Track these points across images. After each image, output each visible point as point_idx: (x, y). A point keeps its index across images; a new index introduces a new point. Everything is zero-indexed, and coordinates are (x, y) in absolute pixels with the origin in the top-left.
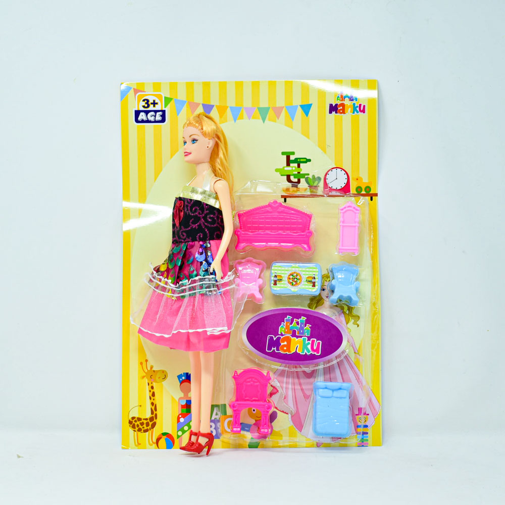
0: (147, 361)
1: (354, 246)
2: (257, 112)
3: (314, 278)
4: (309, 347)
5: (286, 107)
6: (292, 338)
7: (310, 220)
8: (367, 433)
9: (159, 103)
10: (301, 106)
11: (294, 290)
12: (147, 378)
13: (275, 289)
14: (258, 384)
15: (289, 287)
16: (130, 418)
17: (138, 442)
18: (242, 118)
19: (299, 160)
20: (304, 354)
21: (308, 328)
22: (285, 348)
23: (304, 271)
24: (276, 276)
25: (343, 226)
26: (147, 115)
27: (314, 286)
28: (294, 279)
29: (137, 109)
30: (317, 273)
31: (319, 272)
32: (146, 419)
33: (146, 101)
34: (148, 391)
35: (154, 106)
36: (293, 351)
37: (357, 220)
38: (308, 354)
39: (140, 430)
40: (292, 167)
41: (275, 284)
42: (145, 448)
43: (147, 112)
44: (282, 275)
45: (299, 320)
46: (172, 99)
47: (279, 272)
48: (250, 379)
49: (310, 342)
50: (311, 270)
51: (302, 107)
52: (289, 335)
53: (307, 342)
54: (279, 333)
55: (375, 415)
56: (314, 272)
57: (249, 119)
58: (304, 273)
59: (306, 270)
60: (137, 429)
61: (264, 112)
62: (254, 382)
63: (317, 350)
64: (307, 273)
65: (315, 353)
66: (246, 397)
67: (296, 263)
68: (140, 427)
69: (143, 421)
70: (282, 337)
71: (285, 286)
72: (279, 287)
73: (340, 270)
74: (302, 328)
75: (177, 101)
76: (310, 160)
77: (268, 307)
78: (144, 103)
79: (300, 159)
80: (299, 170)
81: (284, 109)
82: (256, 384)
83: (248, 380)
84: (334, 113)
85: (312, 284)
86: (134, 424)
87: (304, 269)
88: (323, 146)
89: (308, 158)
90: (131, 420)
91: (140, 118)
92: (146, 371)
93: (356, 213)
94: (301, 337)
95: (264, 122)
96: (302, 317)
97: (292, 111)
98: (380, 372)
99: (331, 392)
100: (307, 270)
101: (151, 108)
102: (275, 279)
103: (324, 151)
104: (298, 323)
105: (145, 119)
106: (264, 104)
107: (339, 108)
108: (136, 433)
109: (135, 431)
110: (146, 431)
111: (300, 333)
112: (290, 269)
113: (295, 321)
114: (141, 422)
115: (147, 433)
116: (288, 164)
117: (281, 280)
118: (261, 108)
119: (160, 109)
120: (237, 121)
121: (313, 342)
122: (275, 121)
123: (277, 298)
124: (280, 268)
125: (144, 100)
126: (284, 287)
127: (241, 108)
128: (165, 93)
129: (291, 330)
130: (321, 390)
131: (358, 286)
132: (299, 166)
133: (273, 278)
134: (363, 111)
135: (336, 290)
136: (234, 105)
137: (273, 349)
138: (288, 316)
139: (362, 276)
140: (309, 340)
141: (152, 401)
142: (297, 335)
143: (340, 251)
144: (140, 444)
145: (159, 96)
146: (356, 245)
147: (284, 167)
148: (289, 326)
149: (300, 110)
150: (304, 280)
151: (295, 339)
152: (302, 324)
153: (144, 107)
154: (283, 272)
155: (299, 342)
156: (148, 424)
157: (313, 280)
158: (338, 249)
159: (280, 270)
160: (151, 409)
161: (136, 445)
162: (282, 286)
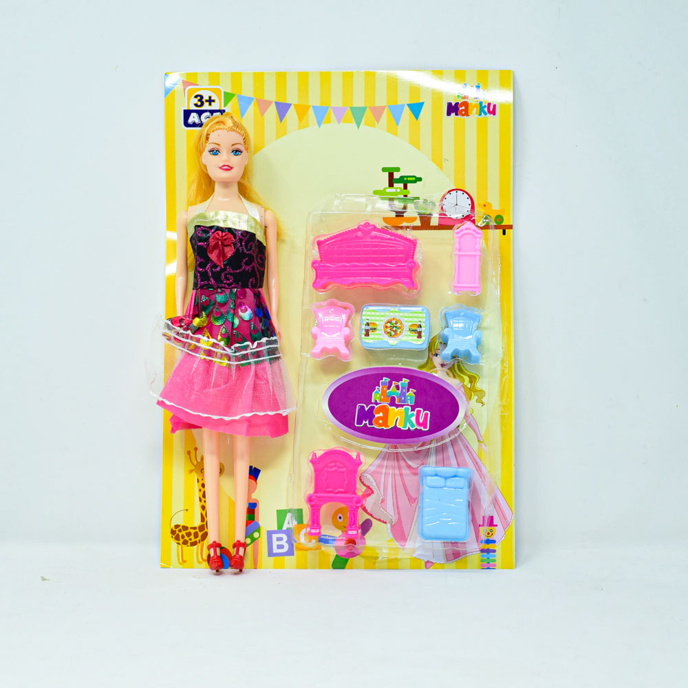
0: (196, 449)
1: (475, 283)
2: (349, 113)
3: (420, 326)
4: (413, 419)
5: (389, 106)
6: (390, 408)
7: (415, 248)
8: (494, 551)
9: (217, 100)
10: (408, 105)
11: (393, 342)
12: (196, 472)
13: (367, 341)
14: (344, 469)
15: (386, 338)
16: (173, 526)
17: (182, 558)
18: (329, 121)
19: (405, 179)
20: (407, 429)
21: (411, 394)
22: (381, 422)
23: (406, 317)
24: (368, 324)
25: (460, 256)
26: (200, 116)
27: (420, 336)
28: (393, 328)
29: (186, 109)
30: (424, 320)
31: (426, 318)
32: (195, 528)
33: (199, 98)
34: (197, 490)
35: (210, 104)
36: (391, 425)
37: (477, 247)
38: (412, 429)
39: (185, 543)
40: (397, 188)
41: (367, 335)
42: (192, 567)
43: (200, 113)
44: (377, 323)
45: (400, 383)
46: (234, 95)
47: (373, 318)
48: (333, 464)
49: (415, 413)
50: (416, 315)
51: (411, 106)
52: (386, 404)
53: (410, 413)
54: (373, 401)
55: (506, 525)
56: (420, 317)
57: (339, 123)
58: (406, 319)
59: (408, 315)
60: (181, 541)
61: (358, 114)
62: (340, 467)
63: (424, 425)
64: (411, 319)
65: (422, 428)
66: (327, 488)
67: (395, 306)
68: (186, 538)
69: (189, 530)
70: (376, 407)
71: (381, 337)
72: (372, 339)
73: (456, 315)
74: (403, 394)
75: (241, 98)
76: (420, 179)
77: (358, 365)
78: (196, 101)
79: (407, 177)
80: (405, 192)
81: (386, 110)
82: (341, 470)
83: (331, 465)
84: (453, 115)
85: (417, 335)
86: (178, 535)
87: (406, 315)
88: (438, 160)
89: (417, 176)
90: (174, 529)
91: (190, 121)
92: (195, 463)
93: (476, 238)
94: (402, 406)
95: (358, 128)
96: (404, 379)
97: (396, 111)
98: (513, 467)
99: (443, 480)
100: (411, 315)
101: (206, 106)
102: (368, 328)
103: (441, 167)
104: (397, 387)
105: (197, 121)
106: (359, 102)
107: (460, 109)
108: (180, 546)
109: (178, 544)
110: (194, 544)
111: (400, 400)
112: (387, 314)
113: (393, 385)
114: (187, 531)
115: (195, 547)
116: (391, 185)
117: (375, 329)
118: (355, 108)
119: (218, 109)
120: (322, 125)
121: (419, 412)
122: (374, 126)
123: (370, 353)
124: (373, 313)
125: (196, 97)
126: (379, 339)
127: (328, 107)
128: (225, 87)
129: (389, 396)
130: (430, 478)
131: (479, 336)
132: (405, 187)
133: (364, 327)
134: (494, 113)
135: (449, 342)
136: (318, 104)
137: (364, 422)
138: (384, 378)
139: (486, 323)
140: (413, 410)
141: (203, 503)
142: (396, 403)
143: (457, 289)
144: (185, 562)
145: (217, 91)
146: (477, 281)
147: (385, 189)
148: (386, 391)
149: (407, 111)
150: (406, 328)
151: (393, 410)
152: (403, 388)
153: (196, 105)
154: (378, 318)
155: (400, 413)
156: (196, 535)
157: (419, 329)
158: (453, 288)
159: (373, 316)
160: (201, 514)
161: (180, 564)
162: (377, 337)
